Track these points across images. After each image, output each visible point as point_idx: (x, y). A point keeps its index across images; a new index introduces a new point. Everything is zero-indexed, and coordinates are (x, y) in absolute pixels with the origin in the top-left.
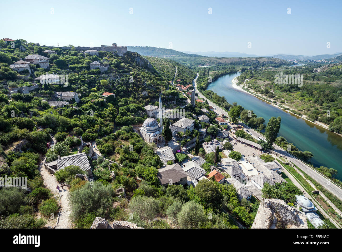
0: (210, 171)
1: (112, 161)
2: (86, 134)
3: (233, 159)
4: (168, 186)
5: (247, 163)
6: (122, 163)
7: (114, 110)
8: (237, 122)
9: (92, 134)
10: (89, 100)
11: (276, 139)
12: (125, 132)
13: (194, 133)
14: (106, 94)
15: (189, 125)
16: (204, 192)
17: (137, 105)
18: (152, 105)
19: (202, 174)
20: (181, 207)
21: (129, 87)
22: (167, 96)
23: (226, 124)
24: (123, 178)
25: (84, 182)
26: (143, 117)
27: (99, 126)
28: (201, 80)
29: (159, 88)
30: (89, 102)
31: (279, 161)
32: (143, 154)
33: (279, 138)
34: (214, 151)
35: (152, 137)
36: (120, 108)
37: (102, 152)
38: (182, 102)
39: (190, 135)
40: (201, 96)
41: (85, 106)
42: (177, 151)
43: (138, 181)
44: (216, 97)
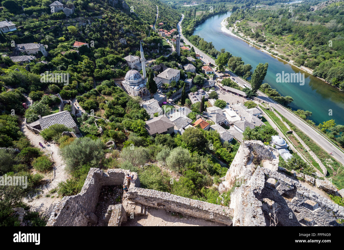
0: (196, 120)
1: (97, 117)
2: (64, 91)
3: (218, 108)
4: (156, 136)
5: (231, 110)
6: (108, 118)
7: (90, 63)
8: (224, 70)
9: (71, 91)
10: (59, 53)
11: (261, 86)
12: (107, 87)
13: (179, 84)
14: (78, 45)
15: (175, 76)
16: (190, 138)
17: (116, 56)
18: (132, 55)
19: (188, 123)
20: (169, 152)
21: (104, 35)
22: (148, 44)
23: (213, 72)
24: (111, 132)
25: (72, 138)
26: (124, 69)
27: (77, 82)
28: (187, 23)
29: (138, 35)
30: (59, 55)
31: (261, 107)
32: (129, 109)
33: (263, 85)
34: (200, 101)
35: (136, 90)
36: (97, 60)
37: (85, 109)
38: (166, 51)
39: (175, 87)
40: (187, 42)
41: (55, 59)
42: (163, 103)
43: (127, 133)
44: (203, 43)
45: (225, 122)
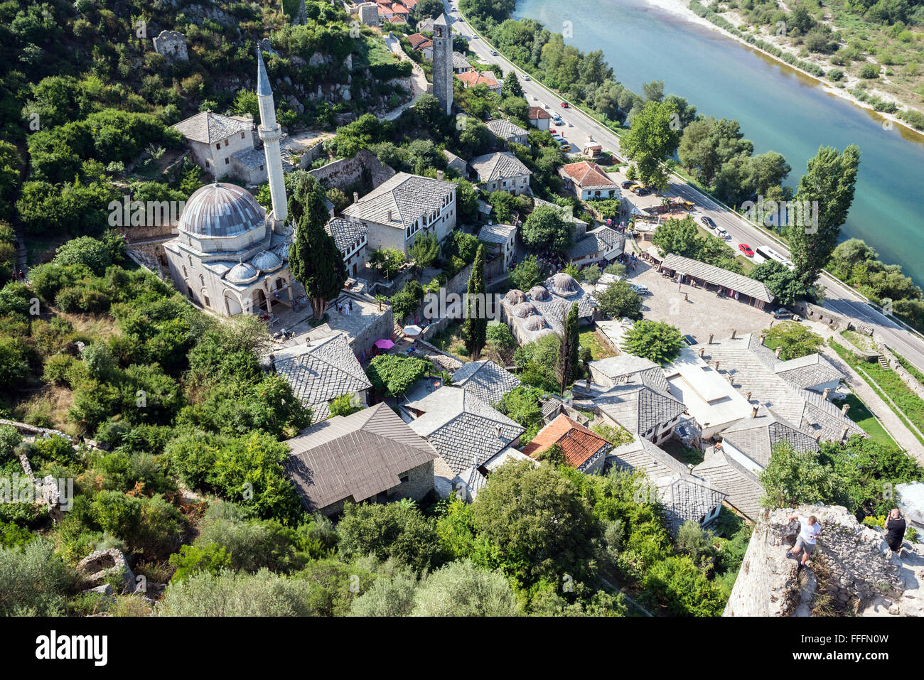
0: (541, 424)
1: (34, 428)
3: (646, 359)
4: (342, 514)
5: (705, 369)
6: (90, 431)
8: (664, 182)
11: (834, 254)
12: (86, 271)
13: (455, 252)
15: (430, 212)
16: (513, 517)
17: (132, 117)
18: (219, 110)
19: (504, 440)
20: (411, 593)
21: (72, 14)
22: (297, 59)
23: (612, 193)
24: (106, 503)
26: (176, 179)
29: (248, 15)
31: (839, 349)
32: (200, 378)
33: (844, 249)
34: (559, 330)
35: (240, 285)
36: (36, 134)
38: (386, 91)
39: (435, 264)
40: (484, 51)
42: (375, 347)
43: (191, 506)
44: (561, 58)
45: (682, 429)
